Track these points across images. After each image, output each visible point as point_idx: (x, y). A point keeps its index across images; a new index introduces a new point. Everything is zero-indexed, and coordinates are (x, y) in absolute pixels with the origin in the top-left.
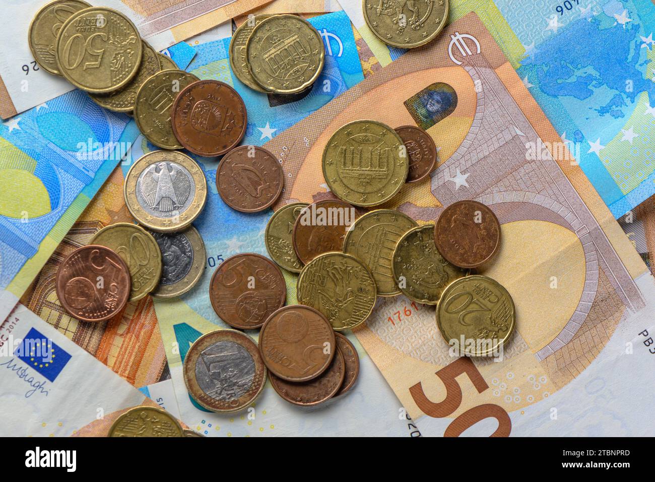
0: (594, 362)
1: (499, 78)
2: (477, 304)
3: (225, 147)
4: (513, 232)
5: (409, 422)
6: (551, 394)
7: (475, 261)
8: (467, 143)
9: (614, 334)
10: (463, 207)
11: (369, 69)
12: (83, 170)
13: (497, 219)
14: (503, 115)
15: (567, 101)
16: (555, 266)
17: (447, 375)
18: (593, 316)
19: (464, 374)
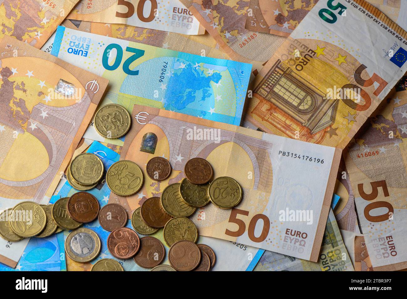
0: (274, 175)
1: (163, 117)
2: (222, 189)
3: (96, 213)
4: (211, 159)
5: (236, 244)
6: (270, 196)
7: (209, 177)
8: (171, 145)
9: (271, 161)
10: (189, 164)
11: (119, 151)
12: (55, 263)
13: (202, 159)
14: (174, 126)
15: (190, 106)
16: (234, 158)
17: (233, 219)
18: (260, 161)
19: (238, 214)
